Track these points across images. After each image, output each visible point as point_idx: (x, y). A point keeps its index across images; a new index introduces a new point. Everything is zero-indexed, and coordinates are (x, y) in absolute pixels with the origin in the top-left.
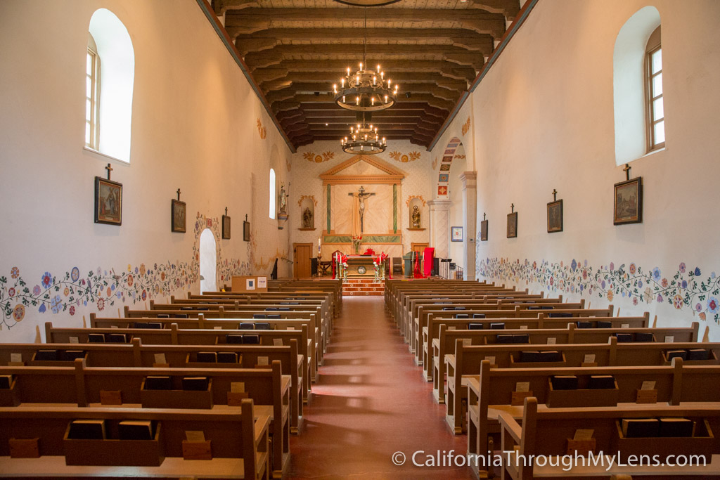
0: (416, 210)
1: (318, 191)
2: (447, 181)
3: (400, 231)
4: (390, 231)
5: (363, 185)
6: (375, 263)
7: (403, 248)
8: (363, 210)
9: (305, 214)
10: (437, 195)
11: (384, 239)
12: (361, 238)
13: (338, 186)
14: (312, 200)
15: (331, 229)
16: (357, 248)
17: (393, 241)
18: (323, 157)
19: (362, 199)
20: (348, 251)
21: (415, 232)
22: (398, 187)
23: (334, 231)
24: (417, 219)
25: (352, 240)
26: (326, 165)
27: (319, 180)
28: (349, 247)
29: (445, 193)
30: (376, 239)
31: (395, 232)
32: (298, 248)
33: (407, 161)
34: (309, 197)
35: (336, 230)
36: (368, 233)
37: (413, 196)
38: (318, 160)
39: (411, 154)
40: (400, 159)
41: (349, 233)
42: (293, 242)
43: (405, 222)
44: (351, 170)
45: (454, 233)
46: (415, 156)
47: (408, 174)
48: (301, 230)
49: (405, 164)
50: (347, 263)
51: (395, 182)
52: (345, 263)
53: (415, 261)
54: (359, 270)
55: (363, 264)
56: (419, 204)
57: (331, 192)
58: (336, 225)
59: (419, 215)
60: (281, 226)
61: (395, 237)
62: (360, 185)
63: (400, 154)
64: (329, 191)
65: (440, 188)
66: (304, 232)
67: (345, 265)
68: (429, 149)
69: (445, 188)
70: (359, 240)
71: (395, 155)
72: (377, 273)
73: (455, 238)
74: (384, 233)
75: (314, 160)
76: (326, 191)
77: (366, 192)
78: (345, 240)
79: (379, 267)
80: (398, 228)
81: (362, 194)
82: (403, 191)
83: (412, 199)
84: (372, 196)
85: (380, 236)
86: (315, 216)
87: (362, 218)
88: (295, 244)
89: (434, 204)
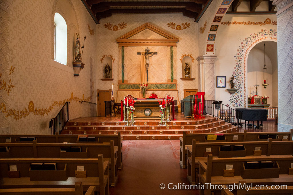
0: (187, 65)
1: (115, 51)
2: (214, 40)
3: (176, 80)
4: (168, 80)
5: (148, 47)
6: (161, 106)
7: (178, 93)
8: (148, 65)
9: (106, 68)
10: (206, 52)
11: (164, 86)
12: (147, 86)
13: (129, 48)
14: (110, 58)
15: (125, 79)
16: (144, 93)
17: (170, 88)
18: (119, 27)
19: (147, 56)
20: (137, 95)
21: (187, 81)
22: (174, 48)
23: (127, 80)
24: (188, 71)
25: (140, 87)
26: (121, 32)
27: (116, 43)
28: (138, 92)
29: (212, 50)
30: (158, 86)
31: (172, 81)
32: (100, 93)
33: (180, 29)
34: (109, 55)
35: (129, 80)
36: (152, 82)
37: (185, 55)
38: (116, 29)
39: (183, 24)
40: (175, 28)
41: (138, 82)
42: (96, 89)
43: (179, 74)
44: (139, 36)
45: (219, 81)
46: (186, 26)
47: (181, 39)
48: (103, 80)
49: (179, 32)
50: (134, 106)
51: (172, 44)
52: (131, 106)
53: (194, 104)
54: (146, 112)
55: (149, 106)
56: (189, 61)
57: (125, 52)
58: (129, 76)
59: (189, 69)
60: (77, 73)
61: (172, 85)
62: (146, 47)
63: (175, 24)
64: (123, 51)
65: (208, 46)
66: (105, 82)
67: (132, 107)
68: (197, 21)
69: (212, 46)
70: (145, 87)
71: (171, 25)
72: (163, 115)
73: (219, 85)
74: (164, 81)
75: (112, 29)
76: (121, 51)
77: (150, 51)
78: (135, 87)
79: (165, 109)
80: (174, 78)
81: (147, 53)
82: (177, 51)
83: (184, 57)
84: (155, 55)
85: (161, 84)
86: (113, 70)
87: (147, 71)
88: (98, 90)
89: (203, 59)
